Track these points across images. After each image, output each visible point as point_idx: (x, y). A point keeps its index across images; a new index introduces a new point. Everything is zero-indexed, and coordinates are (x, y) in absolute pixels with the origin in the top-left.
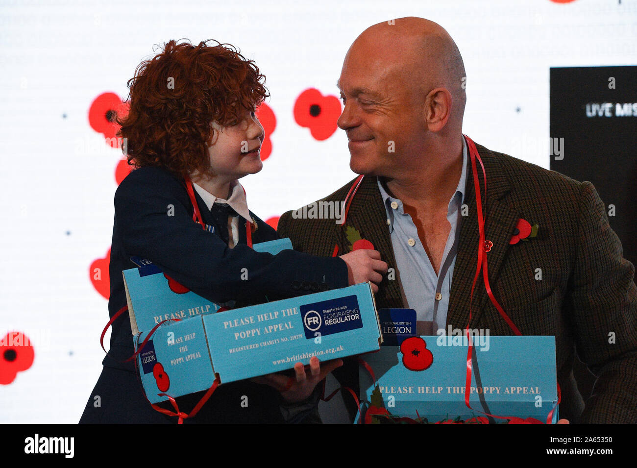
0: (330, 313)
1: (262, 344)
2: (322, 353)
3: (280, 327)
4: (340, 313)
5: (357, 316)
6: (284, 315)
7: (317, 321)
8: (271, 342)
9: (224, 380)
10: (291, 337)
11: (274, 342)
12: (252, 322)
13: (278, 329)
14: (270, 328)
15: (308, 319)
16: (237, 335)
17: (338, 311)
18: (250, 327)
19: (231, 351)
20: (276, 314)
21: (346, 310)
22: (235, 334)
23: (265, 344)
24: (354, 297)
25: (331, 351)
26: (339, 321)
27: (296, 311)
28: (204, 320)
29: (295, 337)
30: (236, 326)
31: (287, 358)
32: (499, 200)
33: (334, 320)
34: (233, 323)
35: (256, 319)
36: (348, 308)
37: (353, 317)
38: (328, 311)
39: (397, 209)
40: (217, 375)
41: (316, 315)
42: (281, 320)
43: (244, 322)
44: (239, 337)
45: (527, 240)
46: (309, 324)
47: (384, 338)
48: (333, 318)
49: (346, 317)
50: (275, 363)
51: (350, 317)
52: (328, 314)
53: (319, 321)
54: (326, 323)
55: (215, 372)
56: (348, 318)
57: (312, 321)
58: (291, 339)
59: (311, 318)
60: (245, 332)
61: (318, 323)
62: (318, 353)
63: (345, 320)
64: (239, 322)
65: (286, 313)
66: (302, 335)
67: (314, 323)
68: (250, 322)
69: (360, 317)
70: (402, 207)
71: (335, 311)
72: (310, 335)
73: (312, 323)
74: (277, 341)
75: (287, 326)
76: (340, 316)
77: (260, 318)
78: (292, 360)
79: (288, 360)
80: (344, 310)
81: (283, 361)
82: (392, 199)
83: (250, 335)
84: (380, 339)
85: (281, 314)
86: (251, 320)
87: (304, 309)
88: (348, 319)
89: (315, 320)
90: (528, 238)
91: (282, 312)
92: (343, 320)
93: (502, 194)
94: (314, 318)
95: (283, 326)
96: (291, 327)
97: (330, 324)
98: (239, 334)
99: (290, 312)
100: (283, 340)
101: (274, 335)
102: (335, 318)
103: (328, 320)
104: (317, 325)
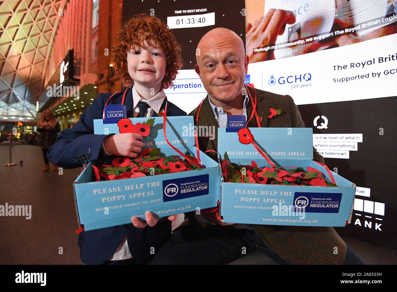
1: (126, 206)
2: (173, 209)
3: (143, 194)
4: (193, 186)
6: (148, 186)
8: (133, 204)
11: (136, 204)
12: (119, 191)
13: (141, 195)
14: (135, 195)
15: (168, 189)
18: (117, 194)
20: (141, 185)
21: (199, 183)
22: (103, 198)
23: (128, 205)
24: (207, 176)
25: (181, 209)
26: (192, 190)
27: (159, 184)
28: (76, 188)
30: (104, 192)
34: (102, 191)
35: (123, 189)
36: (201, 183)
37: (203, 188)
39: (220, 112)
40: (82, 226)
41: (175, 187)
42: (145, 189)
43: (112, 190)
46: (168, 192)
48: (187, 189)
49: (197, 188)
53: (176, 190)
54: (181, 192)
55: (81, 224)
57: (170, 191)
59: (170, 189)
62: (171, 211)
63: (197, 190)
64: (107, 190)
65: (150, 185)
66: (161, 199)
67: (172, 192)
68: (117, 191)
69: (208, 187)
70: (222, 110)
71: (191, 184)
72: (166, 199)
74: (139, 204)
75: (149, 194)
76: (193, 188)
80: (197, 184)
83: (116, 199)
85: (146, 186)
86: (119, 189)
87: (165, 183)
88: (199, 189)
89: (173, 190)
91: (147, 184)
92: (195, 190)
95: (146, 194)
96: (152, 194)
97: (185, 192)
98: (106, 198)
99: (153, 184)
100: (144, 203)
101: (137, 199)
102: (189, 188)
103: (184, 190)
104: (174, 193)
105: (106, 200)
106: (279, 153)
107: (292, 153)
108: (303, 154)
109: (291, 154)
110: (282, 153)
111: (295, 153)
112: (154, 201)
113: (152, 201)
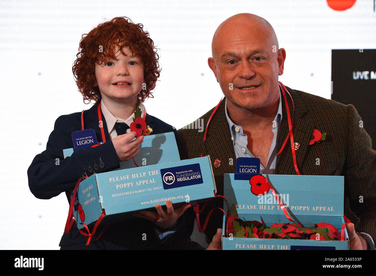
0: (181, 174)
1: (134, 192)
2: (174, 198)
3: (147, 182)
4: (187, 174)
5: (199, 176)
6: (150, 175)
7: (172, 179)
8: (140, 191)
9: (107, 213)
10: (154, 188)
11: (143, 191)
12: (128, 179)
13: (145, 183)
14: (140, 182)
15: (166, 177)
16: (117, 186)
17: (186, 173)
18: (126, 181)
19: (113, 196)
20: (144, 174)
21: (192, 172)
22: (117, 185)
23: (136, 192)
24: (198, 165)
25: (181, 197)
26: (187, 179)
27: (158, 173)
28: (96, 177)
29: (156, 188)
30: (117, 180)
31: (151, 200)
32: (301, 118)
33: (184, 178)
34: (115, 179)
35: (130, 177)
36: (193, 172)
37: (197, 177)
38: (180, 173)
39: (239, 132)
40: (103, 210)
41: (171, 175)
42: (147, 177)
43: (123, 178)
44: (119, 187)
45: (319, 142)
46: (167, 181)
47: (217, 190)
48: (183, 177)
49: (191, 177)
50: (142, 203)
51: (195, 177)
52: (180, 175)
53: (173, 179)
54: (178, 180)
55: (102, 208)
56: (193, 177)
57: (168, 179)
58: (154, 190)
59: (168, 177)
60: (123, 185)
61: (172, 180)
62: (172, 198)
63: (191, 178)
64: (119, 178)
65: (151, 173)
66: (162, 187)
67: (170, 180)
68: (127, 178)
69: (201, 176)
70: (242, 131)
71: (185, 173)
73: (168, 180)
74: (144, 190)
75: (151, 182)
76: (188, 176)
77: (134, 176)
78: (154, 202)
79: (152, 202)
80: (191, 172)
81: (148, 202)
82: (236, 126)
83: (127, 186)
84: (214, 191)
85: (147, 174)
86: (127, 177)
87: (163, 171)
89: (170, 178)
90: (320, 141)
91: (148, 173)
92: (190, 178)
93: (303, 114)
94: (170, 177)
95: (149, 181)
96: (154, 182)
97: (181, 181)
98: (119, 185)
99: (153, 173)
100: (148, 190)
101: (142, 187)
102: (184, 177)
103: (179, 178)
104: (172, 181)
105: (119, 186)
106: (301, 207)
107: (317, 208)
108: (330, 209)
109: (315, 208)
110: (304, 208)
111: (321, 208)
112: (156, 189)
113: (155, 189)
